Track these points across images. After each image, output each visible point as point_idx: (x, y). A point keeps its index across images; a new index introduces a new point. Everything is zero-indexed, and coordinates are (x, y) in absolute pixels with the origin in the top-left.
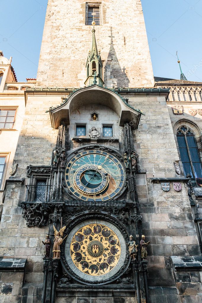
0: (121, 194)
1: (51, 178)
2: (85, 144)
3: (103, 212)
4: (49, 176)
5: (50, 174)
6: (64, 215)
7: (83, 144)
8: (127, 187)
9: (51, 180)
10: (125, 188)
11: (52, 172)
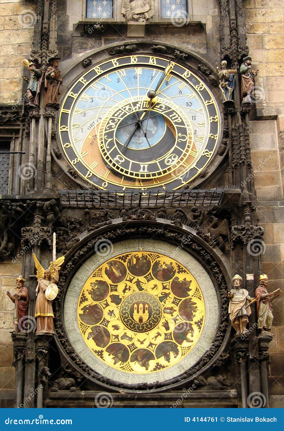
0: (210, 174)
1: (22, 136)
2: (112, 40)
3: (160, 221)
4: (17, 131)
5: (19, 125)
6: (60, 230)
7: (105, 40)
8: (225, 154)
9: (21, 143)
10: (220, 159)
11: (23, 121)
